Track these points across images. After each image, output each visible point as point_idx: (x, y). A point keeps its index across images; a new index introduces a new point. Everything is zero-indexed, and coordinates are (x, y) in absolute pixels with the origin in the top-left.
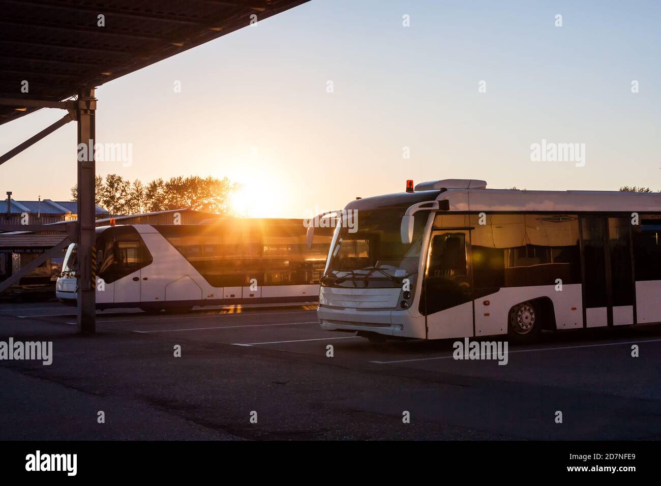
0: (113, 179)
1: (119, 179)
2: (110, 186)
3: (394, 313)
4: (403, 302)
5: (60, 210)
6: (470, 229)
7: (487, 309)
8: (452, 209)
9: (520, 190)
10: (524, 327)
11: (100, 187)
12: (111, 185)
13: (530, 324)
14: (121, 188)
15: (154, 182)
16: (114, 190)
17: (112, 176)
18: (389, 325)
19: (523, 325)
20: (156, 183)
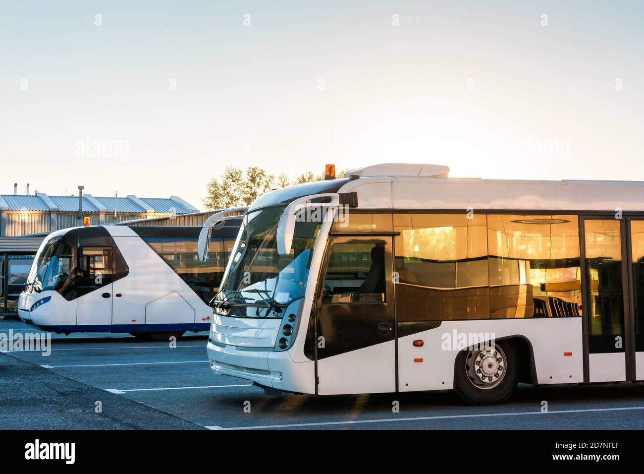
0: (255, 172)
1: (262, 173)
2: (250, 180)
3: (272, 355)
4: (283, 340)
5: (141, 208)
6: (393, 235)
7: (418, 352)
8: (361, 205)
9: (482, 178)
10: (486, 380)
11: (240, 182)
12: (253, 180)
13: (496, 375)
14: (264, 182)
15: (303, 176)
16: (256, 185)
17: (254, 169)
18: (268, 372)
19: (483, 376)
20: (305, 177)
